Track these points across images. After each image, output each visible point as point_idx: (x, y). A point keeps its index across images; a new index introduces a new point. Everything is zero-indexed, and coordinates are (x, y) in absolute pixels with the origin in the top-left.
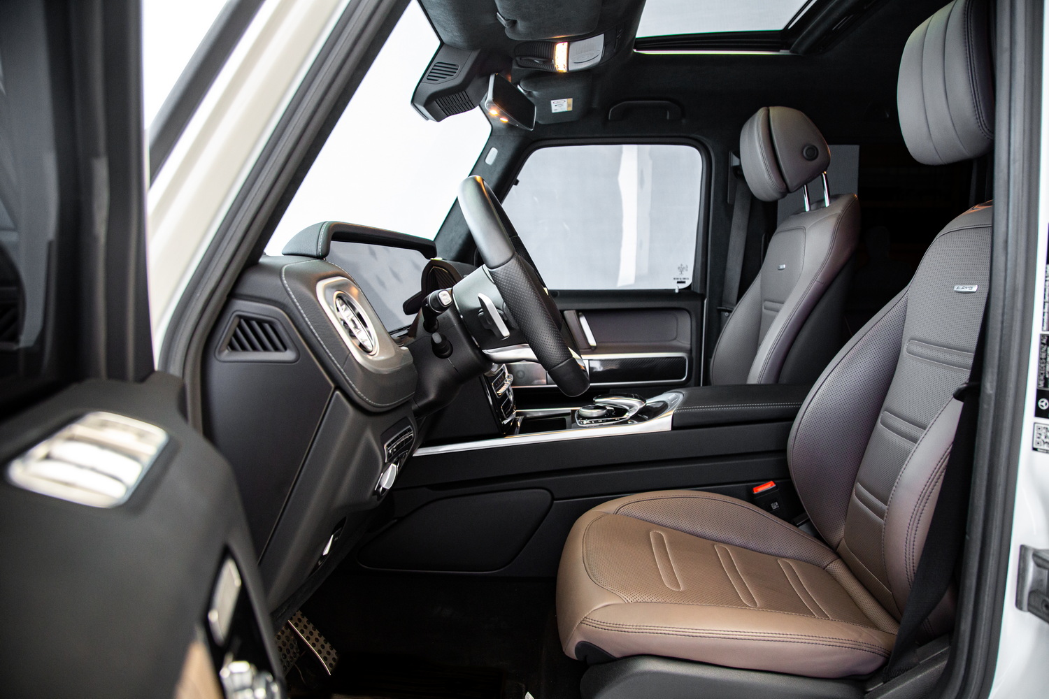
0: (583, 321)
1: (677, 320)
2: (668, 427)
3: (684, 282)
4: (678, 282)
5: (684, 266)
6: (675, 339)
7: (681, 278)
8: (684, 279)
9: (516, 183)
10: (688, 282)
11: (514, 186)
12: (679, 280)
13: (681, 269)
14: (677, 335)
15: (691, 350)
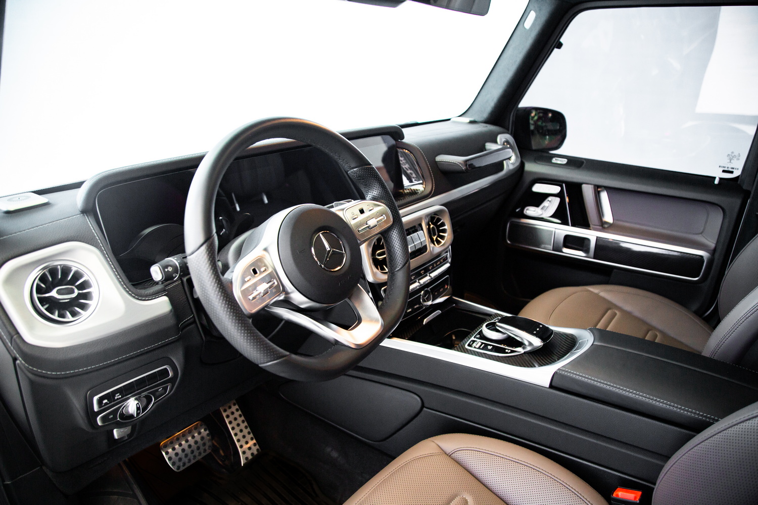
0: (604, 196)
1: (708, 215)
2: (546, 383)
3: (732, 172)
4: (724, 171)
5: (736, 153)
6: (701, 233)
7: (729, 166)
8: (733, 168)
9: (559, 45)
10: (737, 173)
11: (556, 50)
12: (726, 169)
13: (731, 157)
14: (704, 229)
15: (715, 250)
